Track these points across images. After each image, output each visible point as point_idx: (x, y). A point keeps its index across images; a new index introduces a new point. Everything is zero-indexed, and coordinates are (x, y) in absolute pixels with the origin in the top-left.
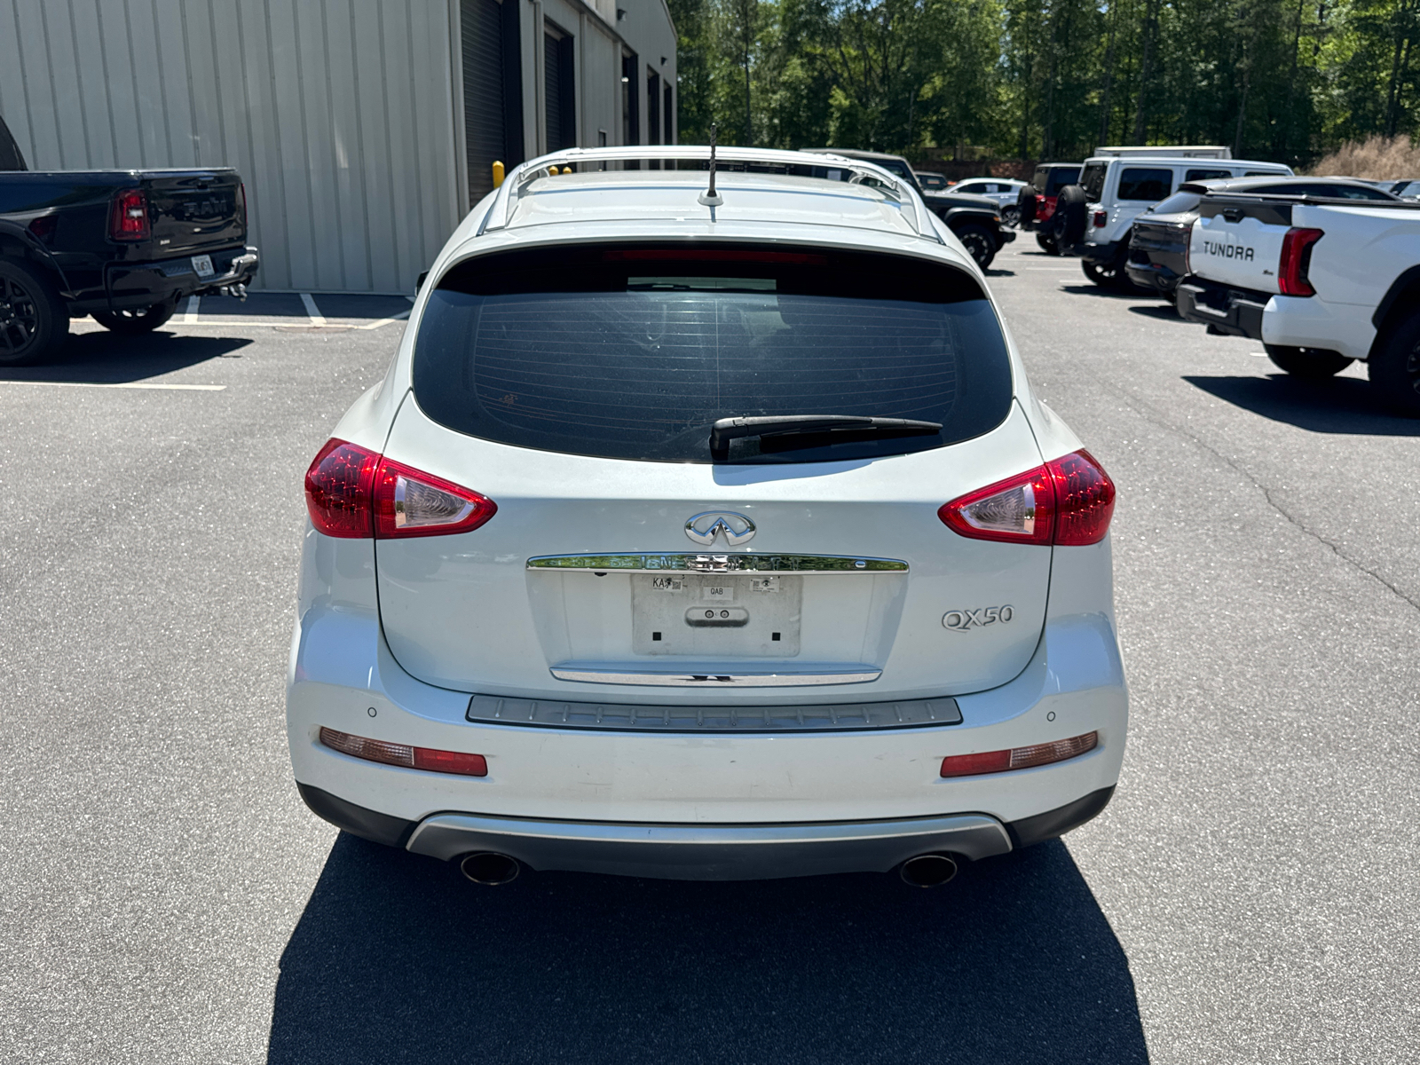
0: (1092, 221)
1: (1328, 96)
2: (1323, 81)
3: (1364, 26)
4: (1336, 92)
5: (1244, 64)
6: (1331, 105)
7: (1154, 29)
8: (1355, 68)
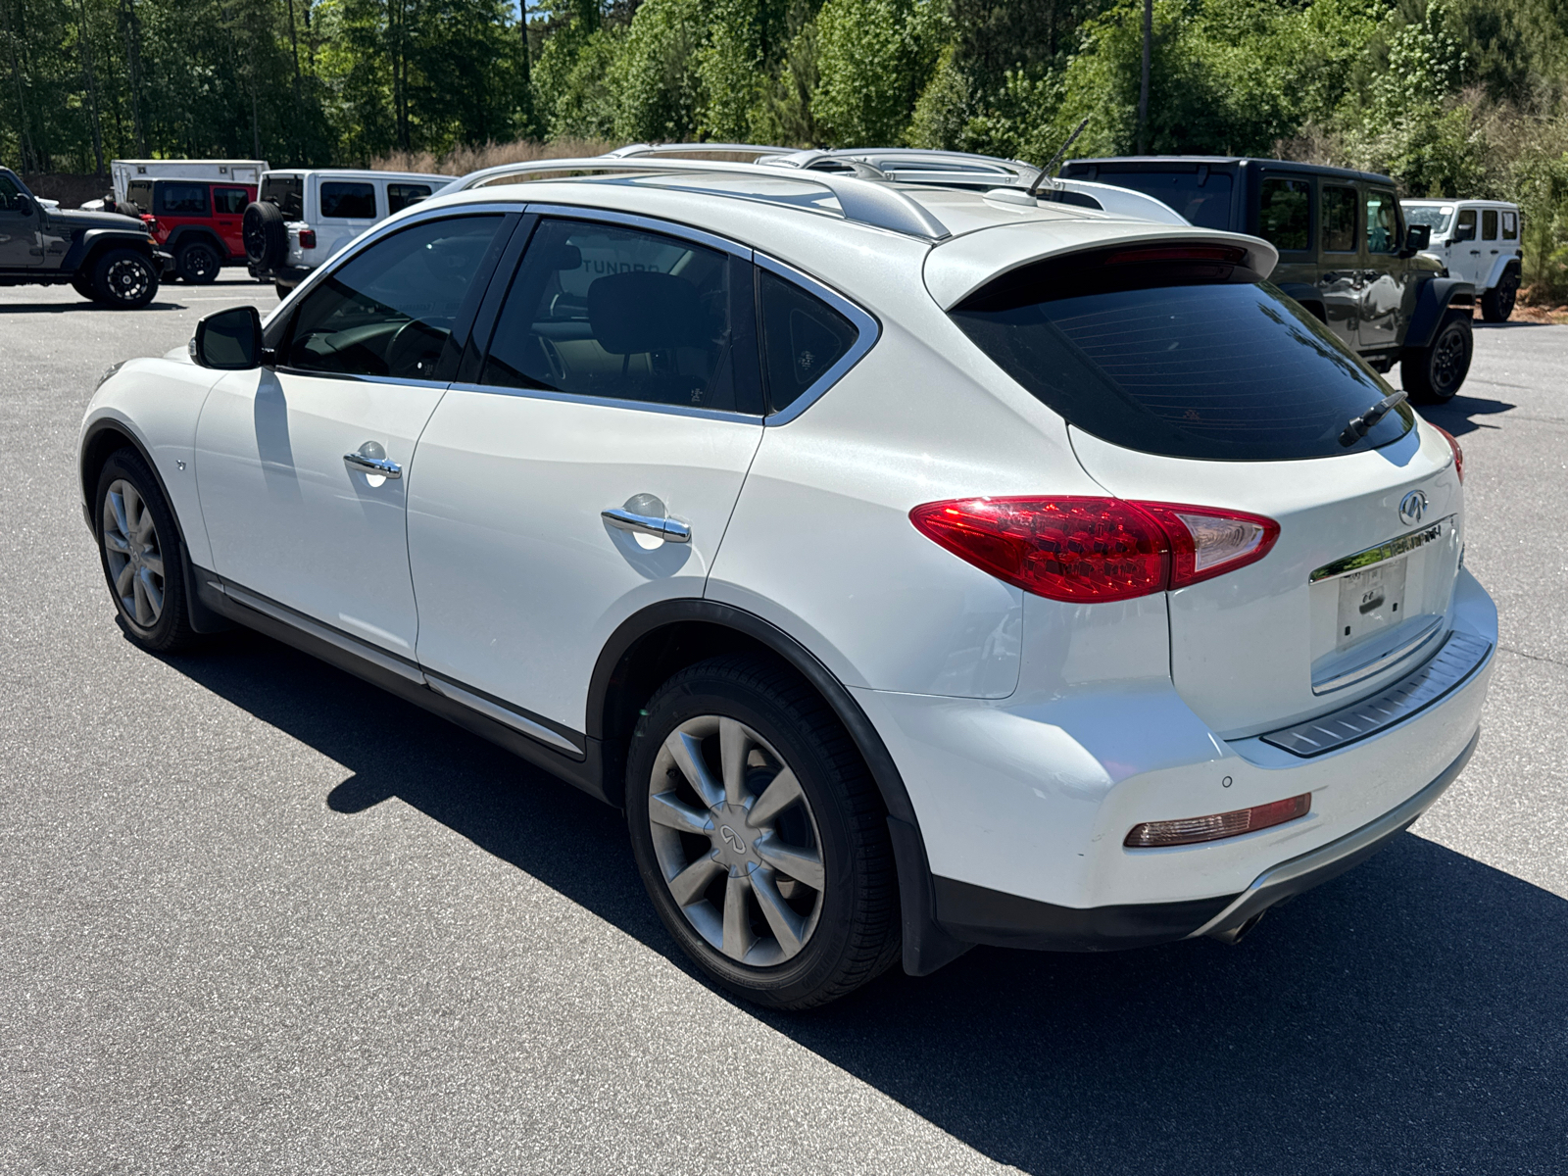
0: (297, 242)
1: (337, 107)
2: (330, 93)
3: (361, 38)
4: (345, 106)
5: (246, 70)
6: (343, 119)
7: (133, 24)
8: (360, 79)
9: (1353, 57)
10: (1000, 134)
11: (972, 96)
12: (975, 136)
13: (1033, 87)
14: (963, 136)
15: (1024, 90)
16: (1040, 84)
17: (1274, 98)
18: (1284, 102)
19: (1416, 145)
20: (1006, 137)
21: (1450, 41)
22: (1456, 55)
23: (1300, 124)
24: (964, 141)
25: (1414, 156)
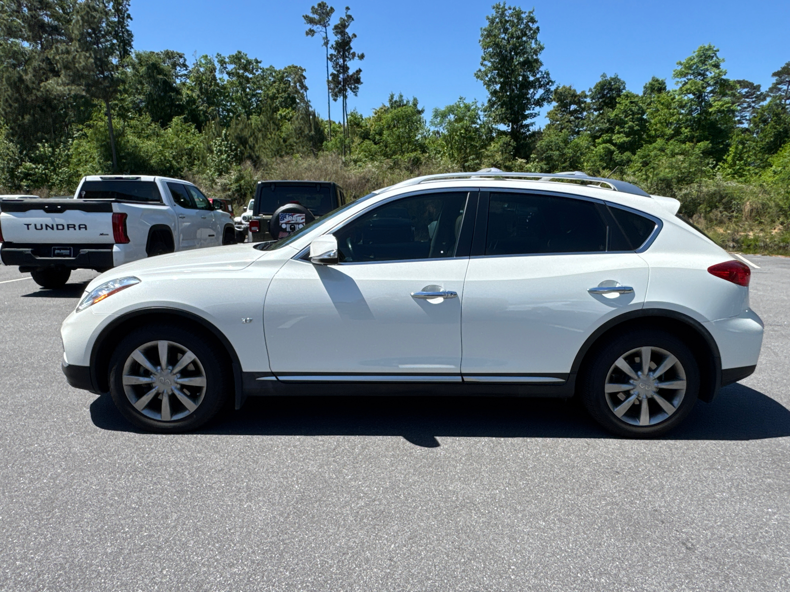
9: (193, 148)
10: (40, 171)
11: (21, 153)
12: (26, 171)
13: (54, 150)
14: (19, 171)
15: (50, 152)
16: (58, 150)
17: (170, 161)
18: (174, 163)
19: (237, 180)
20: (44, 172)
21: (233, 144)
22: (236, 149)
23: (182, 172)
24: (20, 173)
25: (238, 184)
